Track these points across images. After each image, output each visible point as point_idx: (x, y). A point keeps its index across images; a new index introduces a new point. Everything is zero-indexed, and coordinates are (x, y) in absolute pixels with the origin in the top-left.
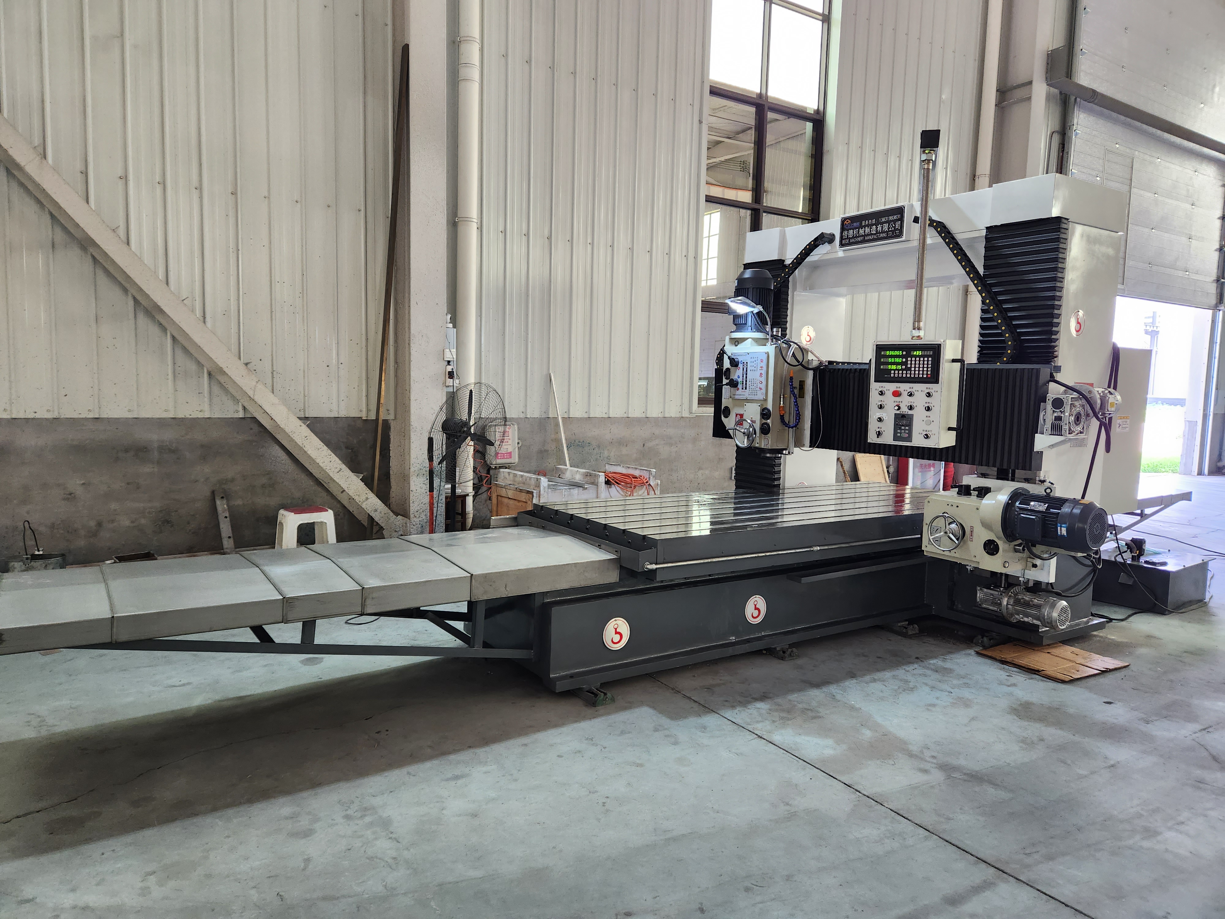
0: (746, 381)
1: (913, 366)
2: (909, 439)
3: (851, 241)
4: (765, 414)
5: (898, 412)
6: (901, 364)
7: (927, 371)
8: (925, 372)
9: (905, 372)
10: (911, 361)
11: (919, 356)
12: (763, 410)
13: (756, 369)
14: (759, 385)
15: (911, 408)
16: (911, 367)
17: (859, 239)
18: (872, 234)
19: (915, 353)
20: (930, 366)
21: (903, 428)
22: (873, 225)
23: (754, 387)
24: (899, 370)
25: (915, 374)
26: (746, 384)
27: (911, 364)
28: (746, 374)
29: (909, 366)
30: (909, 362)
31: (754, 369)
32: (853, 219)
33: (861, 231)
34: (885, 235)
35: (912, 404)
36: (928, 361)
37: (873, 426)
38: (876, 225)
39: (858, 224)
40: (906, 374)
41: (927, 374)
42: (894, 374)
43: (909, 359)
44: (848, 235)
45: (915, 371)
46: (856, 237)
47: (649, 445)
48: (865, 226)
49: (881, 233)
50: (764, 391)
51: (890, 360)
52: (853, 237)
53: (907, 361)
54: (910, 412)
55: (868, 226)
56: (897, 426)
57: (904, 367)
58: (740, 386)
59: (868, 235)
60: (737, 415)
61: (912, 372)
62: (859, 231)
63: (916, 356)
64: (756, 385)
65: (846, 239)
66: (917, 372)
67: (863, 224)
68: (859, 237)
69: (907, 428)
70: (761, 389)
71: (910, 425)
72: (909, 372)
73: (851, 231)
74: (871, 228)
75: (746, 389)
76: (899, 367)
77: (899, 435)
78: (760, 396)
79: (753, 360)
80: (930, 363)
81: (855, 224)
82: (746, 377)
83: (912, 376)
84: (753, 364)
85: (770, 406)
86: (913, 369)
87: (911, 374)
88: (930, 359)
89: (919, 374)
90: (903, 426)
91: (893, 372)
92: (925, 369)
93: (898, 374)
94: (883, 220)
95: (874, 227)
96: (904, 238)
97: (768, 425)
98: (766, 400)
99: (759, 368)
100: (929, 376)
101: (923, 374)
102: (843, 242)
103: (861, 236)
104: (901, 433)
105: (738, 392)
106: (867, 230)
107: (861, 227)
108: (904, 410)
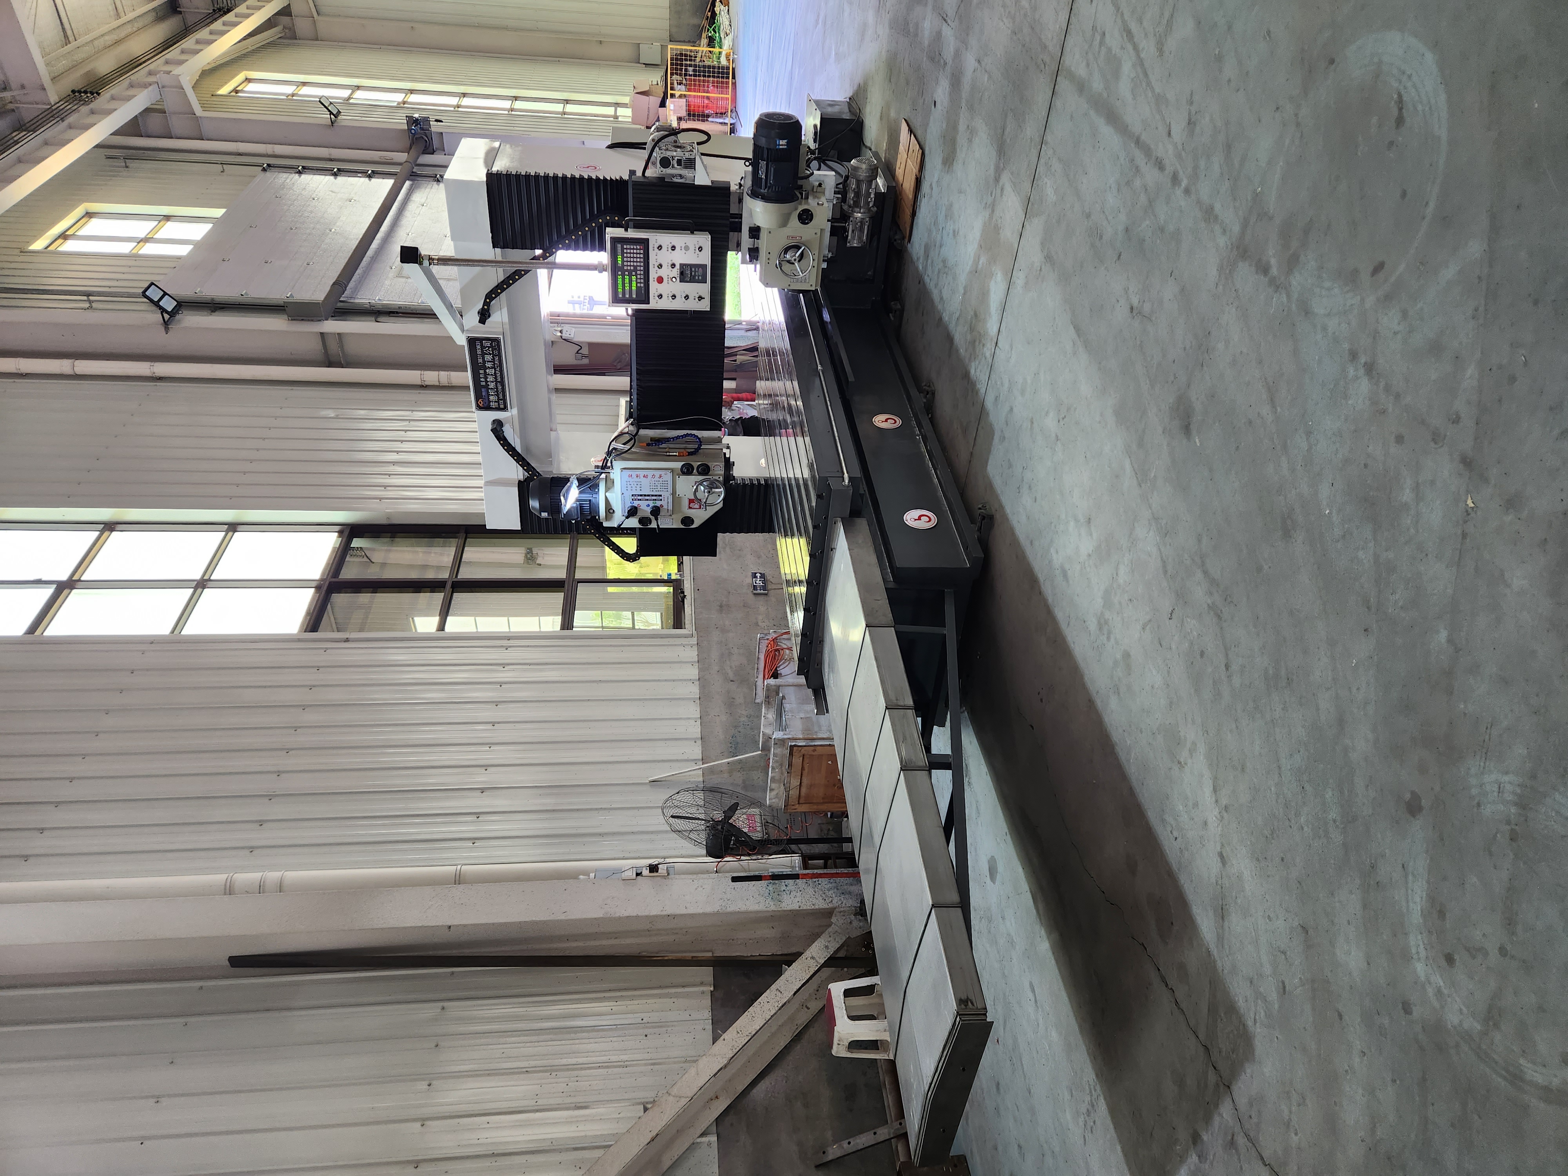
0: (653, 496)
1: (632, 264)
2: (704, 267)
3: (501, 398)
4: (687, 470)
5: (678, 279)
6: (630, 276)
7: (637, 249)
8: (638, 251)
9: (638, 272)
10: (627, 266)
11: (623, 257)
12: (684, 473)
13: (639, 483)
14: (657, 478)
15: (673, 266)
16: (633, 266)
17: (500, 388)
18: (495, 373)
19: (620, 262)
20: (632, 247)
21: (693, 273)
22: (485, 372)
23: (659, 485)
24: (637, 278)
25: (640, 262)
26: (656, 496)
27: (630, 266)
28: (645, 495)
29: (632, 268)
30: (629, 268)
31: (639, 486)
32: (478, 397)
33: (492, 385)
34: (497, 358)
35: (669, 265)
36: (627, 249)
37: (693, 305)
38: (485, 368)
39: (483, 390)
40: (640, 270)
41: (640, 249)
42: (640, 283)
43: (625, 268)
44: (495, 402)
45: (637, 262)
46: (497, 391)
47: (731, 675)
48: (486, 382)
49: (494, 363)
50: (662, 472)
51: (627, 288)
52: (498, 395)
53: (627, 270)
54: (678, 266)
55: (486, 378)
56: (693, 280)
57: (634, 273)
58: (658, 504)
59: (496, 378)
60: (690, 508)
61: (638, 264)
62: (492, 389)
63: (623, 261)
64: (656, 483)
65: (499, 404)
66: (638, 260)
67: (484, 384)
68: (497, 388)
69: (693, 269)
70: (660, 477)
71: (691, 266)
72: (638, 268)
73: (491, 398)
74: (489, 375)
75: (661, 496)
76: (634, 278)
77: (700, 278)
78: (668, 477)
79: (629, 488)
80: (628, 247)
81: (484, 394)
82: (648, 495)
83: (642, 264)
84: (634, 488)
85: (678, 465)
86: (635, 264)
87: (640, 266)
88: (625, 247)
89: (640, 258)
90: (691, 274)
91: (638, 285)
92: (635, 251)
93: (640, 279)
94: (480, 360)
95: (487, 371)
96: (501, 337)
97: (698, 467)
98: (672, 470)
99: (638, 479)
100: (641, 247)
101: (640, 254)
102: (502, 406)
103: (497, 386)
104: (699, 276)
105: (665, 507)
106: (490, 378)
107: (487, 387)
108: (676, 272)
